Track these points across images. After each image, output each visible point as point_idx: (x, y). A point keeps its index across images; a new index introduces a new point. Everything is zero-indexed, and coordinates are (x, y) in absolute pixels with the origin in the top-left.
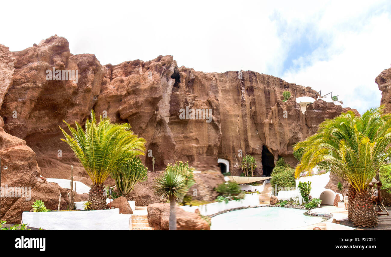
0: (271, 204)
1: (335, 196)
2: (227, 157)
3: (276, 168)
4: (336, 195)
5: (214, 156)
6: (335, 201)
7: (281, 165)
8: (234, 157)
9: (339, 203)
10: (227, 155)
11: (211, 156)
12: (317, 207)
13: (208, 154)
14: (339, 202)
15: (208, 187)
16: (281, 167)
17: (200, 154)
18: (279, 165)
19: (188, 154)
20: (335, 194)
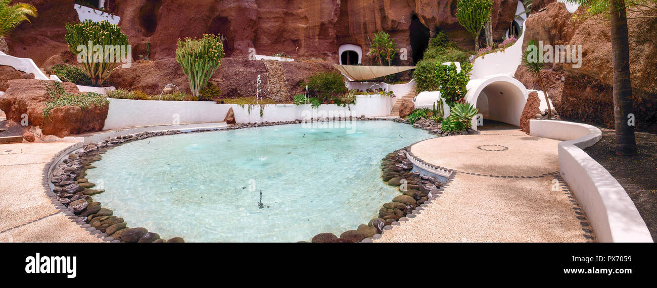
0: (401, 117)
1: (526, 97)
2: (356, 40)
3: (430, 51)
4: (529, 96)
5: (330, 39)
6: (524, 113)
7: (438, 46)
8: (366, 39)
9: (532, 121)
10: (357, 37)
11: (326, 39)
12: (469, 131)
13: (321, 37)
14: (536, 118)
15: (288, 80)
16: (437, 49)
17: (309, 38)
18: (435, 45)
19: (294, 37)
20: (525, 92)
